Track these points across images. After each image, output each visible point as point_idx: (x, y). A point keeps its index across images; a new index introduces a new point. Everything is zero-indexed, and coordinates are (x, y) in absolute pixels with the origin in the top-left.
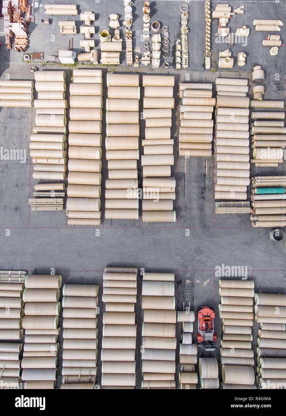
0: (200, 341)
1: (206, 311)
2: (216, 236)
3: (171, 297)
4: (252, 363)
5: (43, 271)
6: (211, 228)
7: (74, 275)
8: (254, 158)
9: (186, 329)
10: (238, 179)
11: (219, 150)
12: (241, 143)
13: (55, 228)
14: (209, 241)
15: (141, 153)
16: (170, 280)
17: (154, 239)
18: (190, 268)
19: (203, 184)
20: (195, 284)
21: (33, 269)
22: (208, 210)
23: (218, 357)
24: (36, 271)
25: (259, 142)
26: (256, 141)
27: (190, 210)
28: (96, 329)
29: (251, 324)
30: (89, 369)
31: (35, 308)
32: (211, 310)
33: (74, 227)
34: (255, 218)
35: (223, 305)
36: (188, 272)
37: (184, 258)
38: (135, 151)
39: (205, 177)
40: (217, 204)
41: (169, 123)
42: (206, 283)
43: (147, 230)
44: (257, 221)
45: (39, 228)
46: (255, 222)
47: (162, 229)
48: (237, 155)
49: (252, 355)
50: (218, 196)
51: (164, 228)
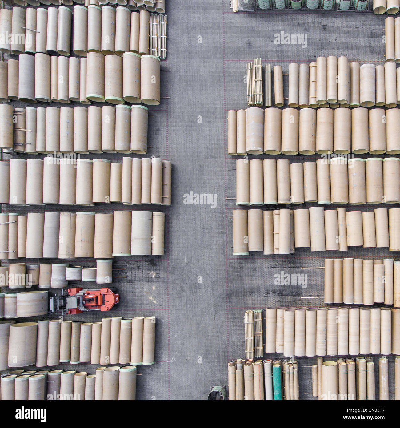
0: (69, 291)
1: (110, 299)
2: (216, 311)
3: (130, 251)
4: (40, 364)
5: (167, 81)
6: (227, 305)
7: (162, 121)
8: (324, 363)
9: (85, 271)
10: (292, 340)
11: (331, 313)
12: (342, 343)
13: (225, 96)
14: (209, 302)
15: (326, 207)
16: (153, 249)
17: (212, 228)
18: (172, 277)
19: (286, 292)
20: (150, 284)
21: (170, 68)
22: (251, 300)
23: (48, 317)
24: (167, 71)
25: (345, 369)
26: (347, 365)
27: (251, 276)
28: (88, 151)
29: (94, 362)
30: (33, 143)
31: (114, 69)
32: (111, 306)
33: (226, 120)
34: (239, 365)
35: (120, 323)
36: (166, 274)
37: (185, 268)
38: (329, 198)
39: (297, 295)
40: (259, 312)
41: (368, 244)
42: (151, 298)
43: (223, 217)
44: (236, 368)
45: (224, 74)
46: (234, 365)
47: (225, 238)
48: (325, 338)
49: (50, 363)
50: (269, 313)
51: (227, 241)
